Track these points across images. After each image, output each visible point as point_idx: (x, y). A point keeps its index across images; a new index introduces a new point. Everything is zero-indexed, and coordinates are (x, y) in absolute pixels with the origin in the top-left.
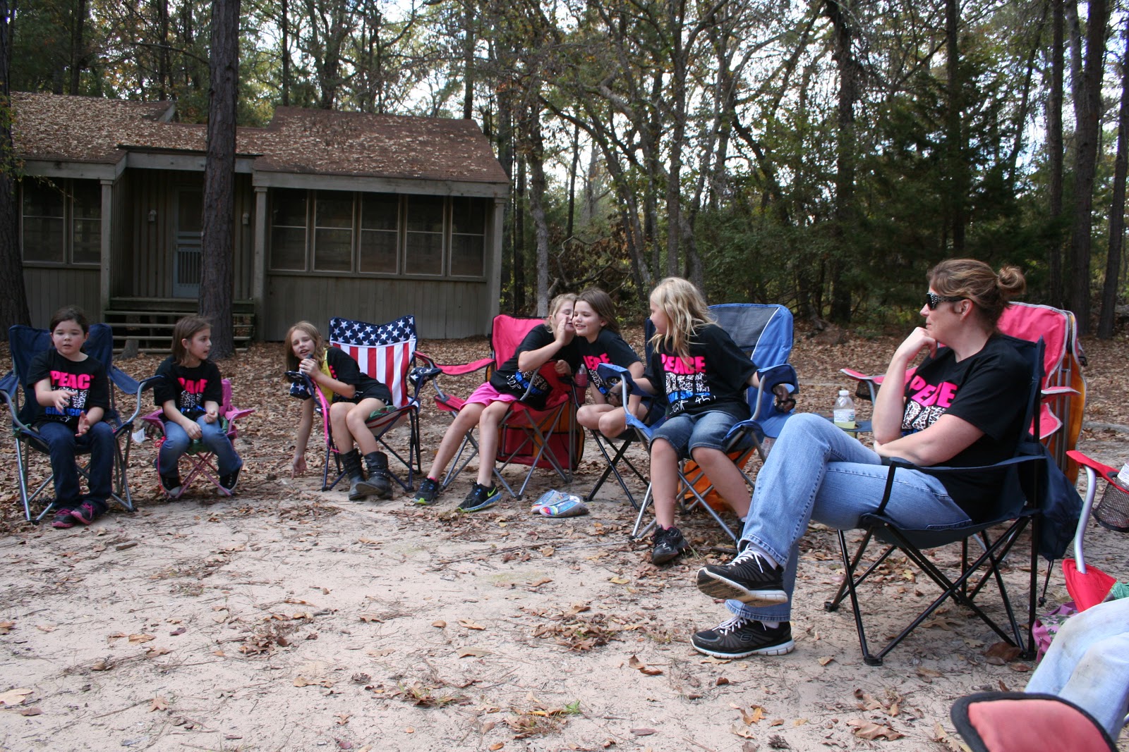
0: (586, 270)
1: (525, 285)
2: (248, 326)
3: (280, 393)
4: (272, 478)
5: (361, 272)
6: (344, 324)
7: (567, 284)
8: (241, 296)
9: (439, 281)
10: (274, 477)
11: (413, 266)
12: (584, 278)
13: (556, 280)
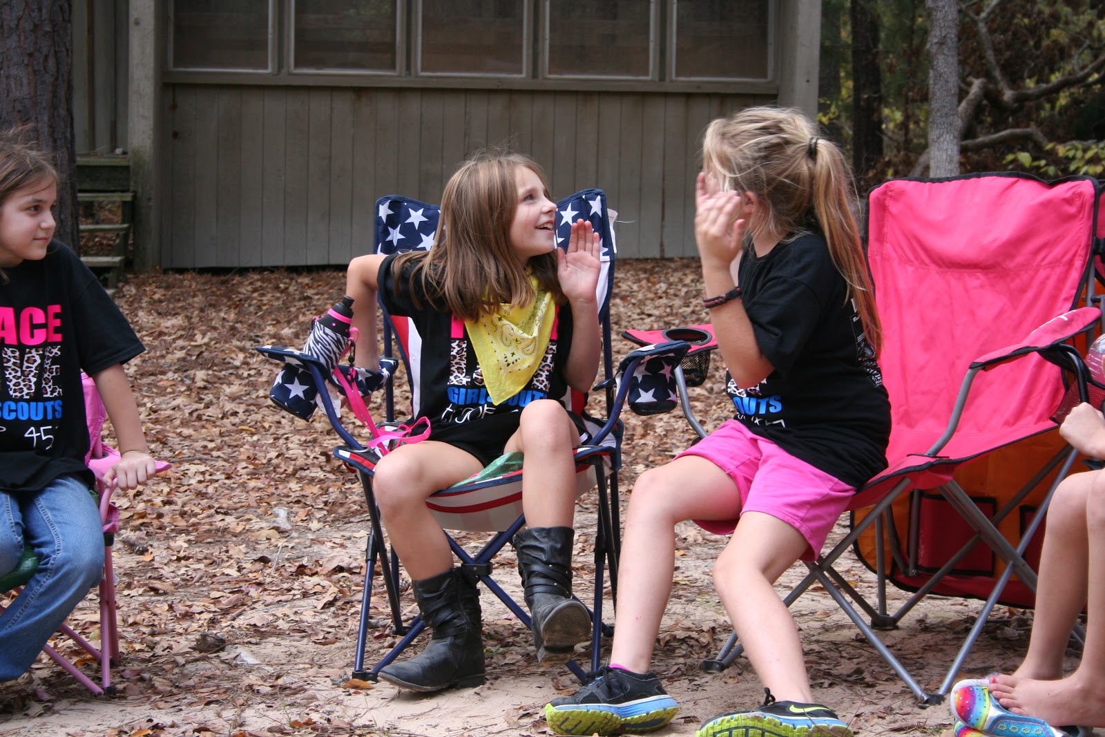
0: (1062, 53)
1: (882, 100)
2: (113, 224)
3: (211, 411)
4: (210, 646)
5: (423, 75)
6: (416, 217)
7: (1008, 95)
8: (92, 145)
9: (643, 96)
10: (220, 645)
11: (568, 56)
12: (1055, 78)
13: (976, 85)
